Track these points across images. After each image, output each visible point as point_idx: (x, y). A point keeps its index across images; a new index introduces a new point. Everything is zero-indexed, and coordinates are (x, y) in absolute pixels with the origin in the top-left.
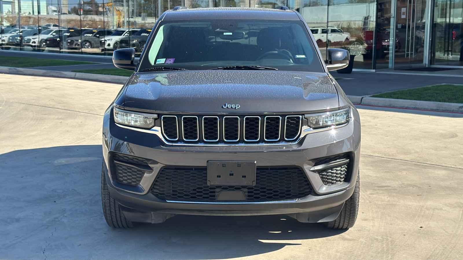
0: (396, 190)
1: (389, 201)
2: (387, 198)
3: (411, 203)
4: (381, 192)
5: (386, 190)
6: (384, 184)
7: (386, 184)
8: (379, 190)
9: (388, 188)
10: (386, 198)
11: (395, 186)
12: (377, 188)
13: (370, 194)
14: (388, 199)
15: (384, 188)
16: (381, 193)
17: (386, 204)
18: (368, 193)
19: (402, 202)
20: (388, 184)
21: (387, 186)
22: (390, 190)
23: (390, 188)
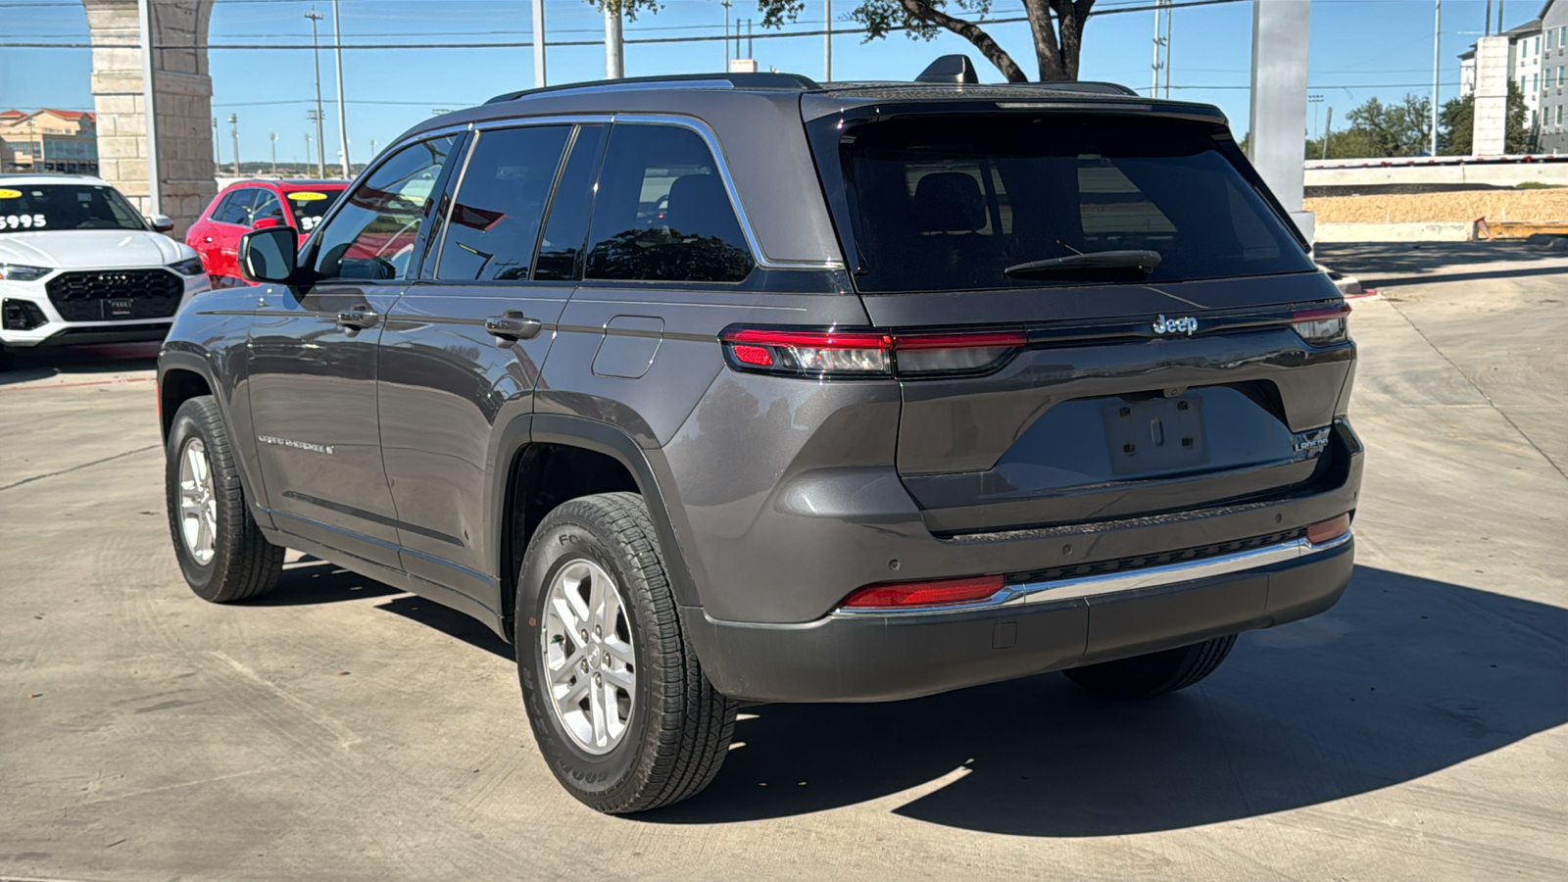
0: (115, 704)
1: (129, 665)
2: (136, 673)
3: (65, 668)
4: (160, 688)
5: (148, 697)
6: (163, 716)
7: (152, 716)
8: (172, 693)
9: (143, 706)
10: (139, 671)
11: (120, 718)
12: (182, 697)
13: (193, 674)
14: (132, 670)
15: (157, 701)
16: (160, 682)
17: (133, 656)
18: (201, 678)
19: (90, 668)
20: (144, 717)
21: (148, 710)
22: (135, 700)
23: (137, 705)
